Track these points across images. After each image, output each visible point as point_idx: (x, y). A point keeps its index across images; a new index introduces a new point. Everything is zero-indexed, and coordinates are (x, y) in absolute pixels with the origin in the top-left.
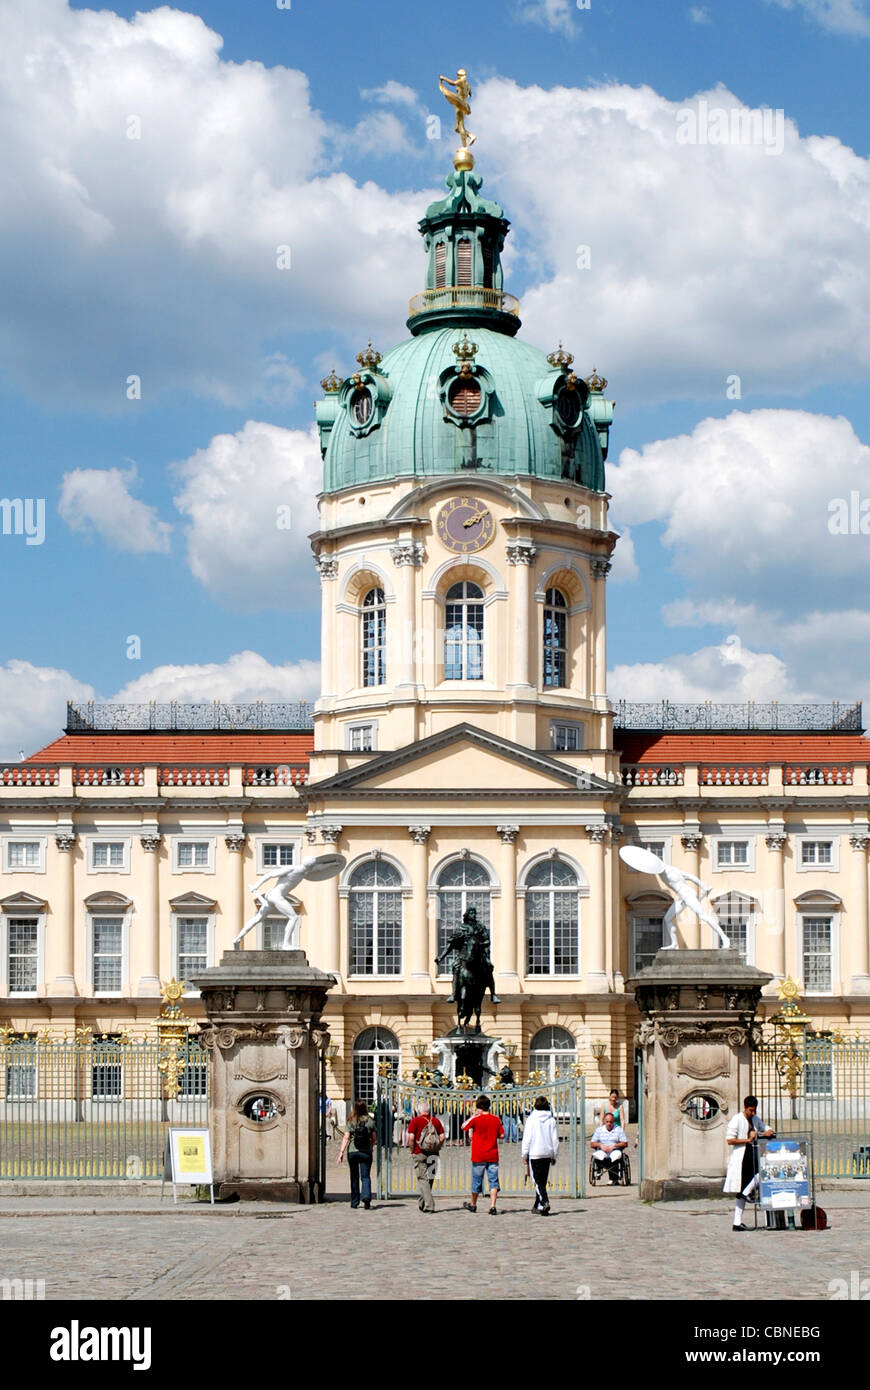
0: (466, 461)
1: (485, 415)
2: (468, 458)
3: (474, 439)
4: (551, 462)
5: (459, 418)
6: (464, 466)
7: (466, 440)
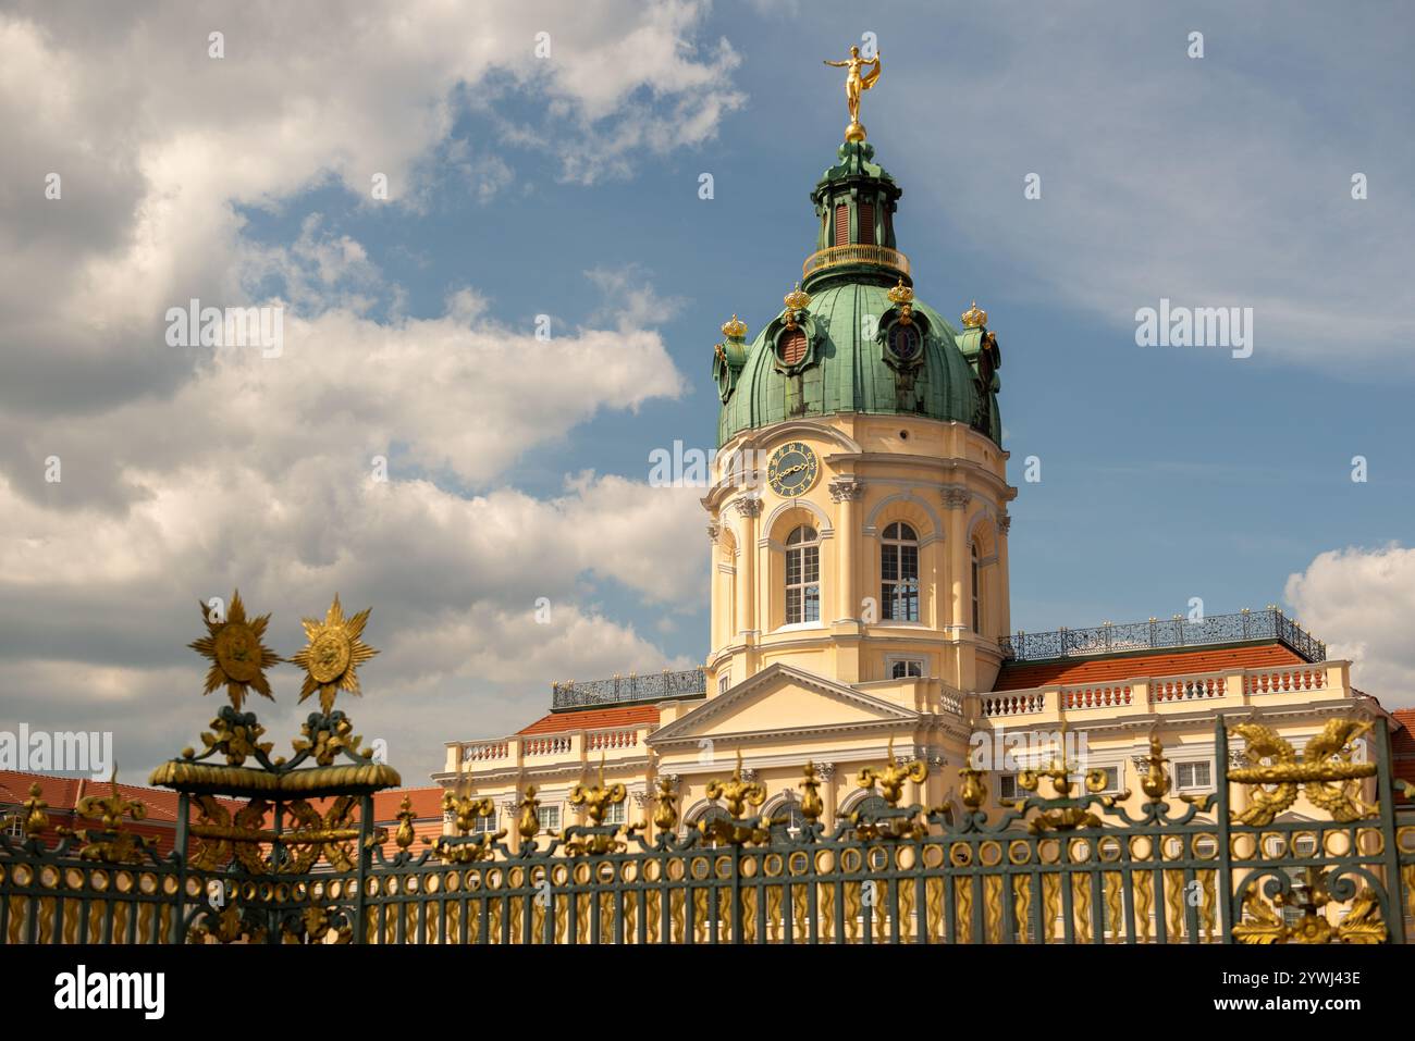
0: (795, 408)
1: (810, 360)
2: (796, 405)
3: (801, 385)
4: (883, 396)
5: (787, 367)
6: (792, 413)
7: (793, 387)
